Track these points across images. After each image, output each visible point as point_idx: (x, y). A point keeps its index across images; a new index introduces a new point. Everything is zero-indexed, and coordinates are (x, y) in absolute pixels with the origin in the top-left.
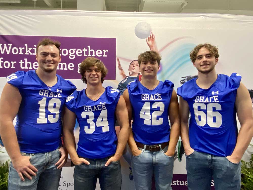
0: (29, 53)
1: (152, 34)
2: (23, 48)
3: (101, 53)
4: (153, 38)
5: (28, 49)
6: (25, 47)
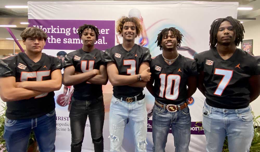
0: (54, 32)
1: (141, 17)
2: (50, 29)
3: (104, 31)
4: (142, 20)
5: (53, 29)
6: (51, 28)
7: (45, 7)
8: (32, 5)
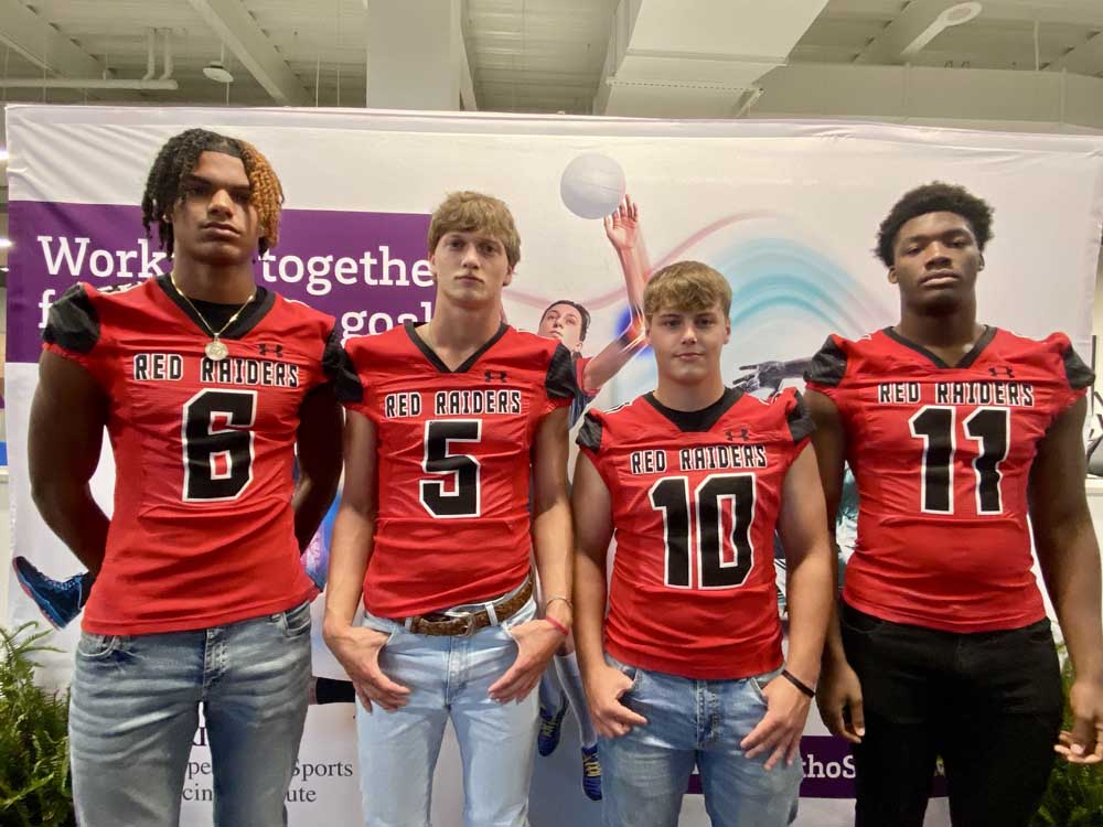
1: (628, 203)
7: (104, 136)
8: (27, 122)
